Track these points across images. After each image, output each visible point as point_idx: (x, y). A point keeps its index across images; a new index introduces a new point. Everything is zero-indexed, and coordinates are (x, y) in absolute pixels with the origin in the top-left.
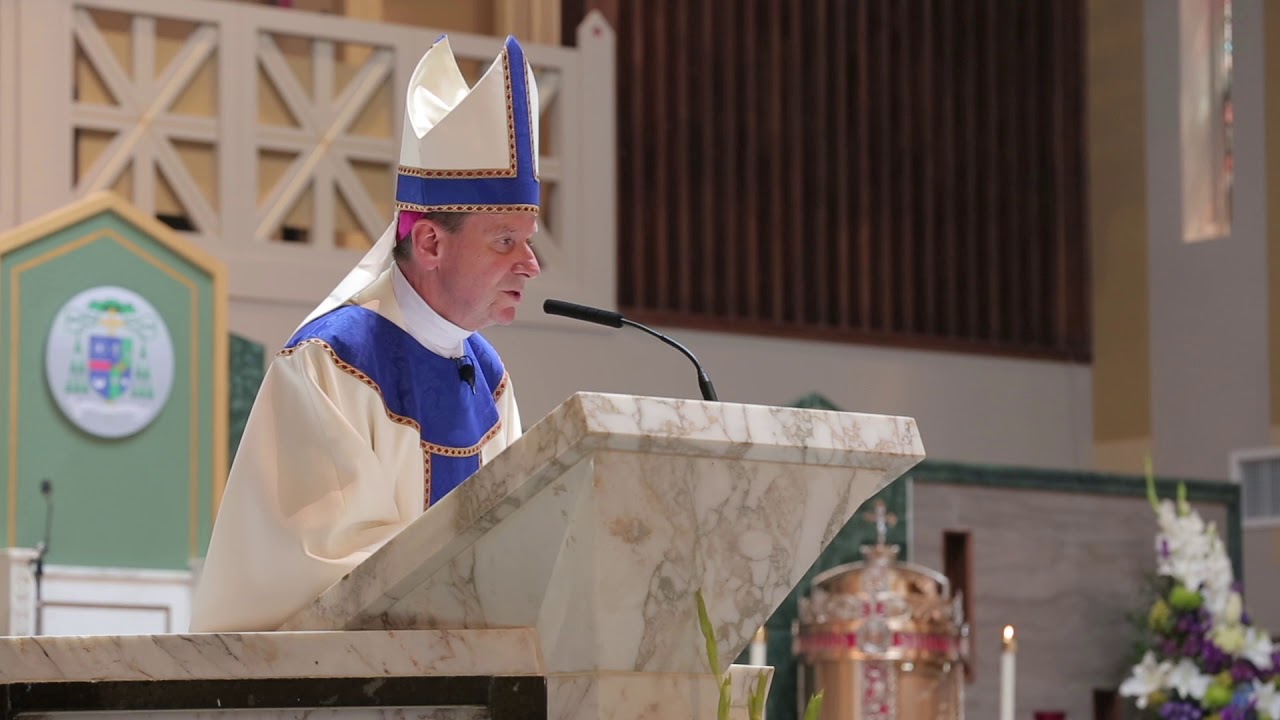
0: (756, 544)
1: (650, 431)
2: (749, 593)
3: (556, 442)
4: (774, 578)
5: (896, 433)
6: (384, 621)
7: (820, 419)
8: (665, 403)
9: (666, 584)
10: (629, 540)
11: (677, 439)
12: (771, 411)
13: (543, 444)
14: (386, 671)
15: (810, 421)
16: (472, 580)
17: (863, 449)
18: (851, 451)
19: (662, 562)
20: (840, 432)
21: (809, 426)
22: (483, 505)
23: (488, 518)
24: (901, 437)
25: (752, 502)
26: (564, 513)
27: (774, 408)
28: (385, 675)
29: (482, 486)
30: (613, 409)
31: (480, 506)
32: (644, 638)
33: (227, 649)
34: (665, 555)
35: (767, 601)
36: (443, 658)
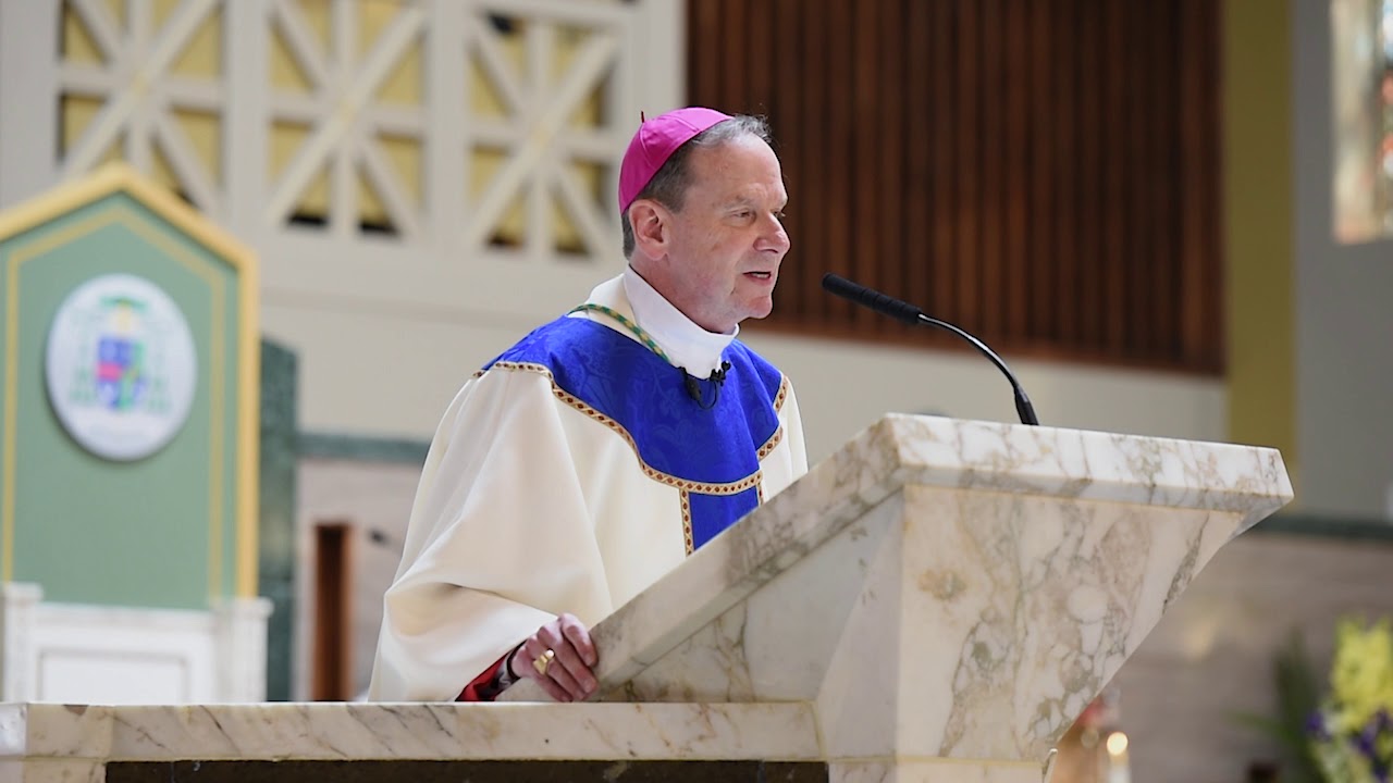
0: (1089, 603)
1: (973, 463)
2: (1076, 663)
3: (859, 475)
4: (1107, 645)
5: (1258, 468)
6: (628, 692)
7: (1169, 450)
8: (989, 429)
9: (980, 651)
10: (941, 597)
11: (1005, 475)
12: (1113, 440)
13: (841, 479)
14: (632, 753)
15: (1157, 453)
16: (741, 643)
17: (1220, 488)
18: (1206, 491)
19: (978, 624)
20: (1193, 466)
21: (1157, 458)
22: (762, 552)
23: (767, 567)
24: (1264, 474)
25: (1086, 551)
26: (862, 562)
27: (1116, 436)
28: (631, 758)
29: (761, 528)
30: (928, 435)
31: (758, 552)
32: (951, 717)
33: (438, 722)
34: (983, 616)
35: (1098, 672)
36: (701, 738)
